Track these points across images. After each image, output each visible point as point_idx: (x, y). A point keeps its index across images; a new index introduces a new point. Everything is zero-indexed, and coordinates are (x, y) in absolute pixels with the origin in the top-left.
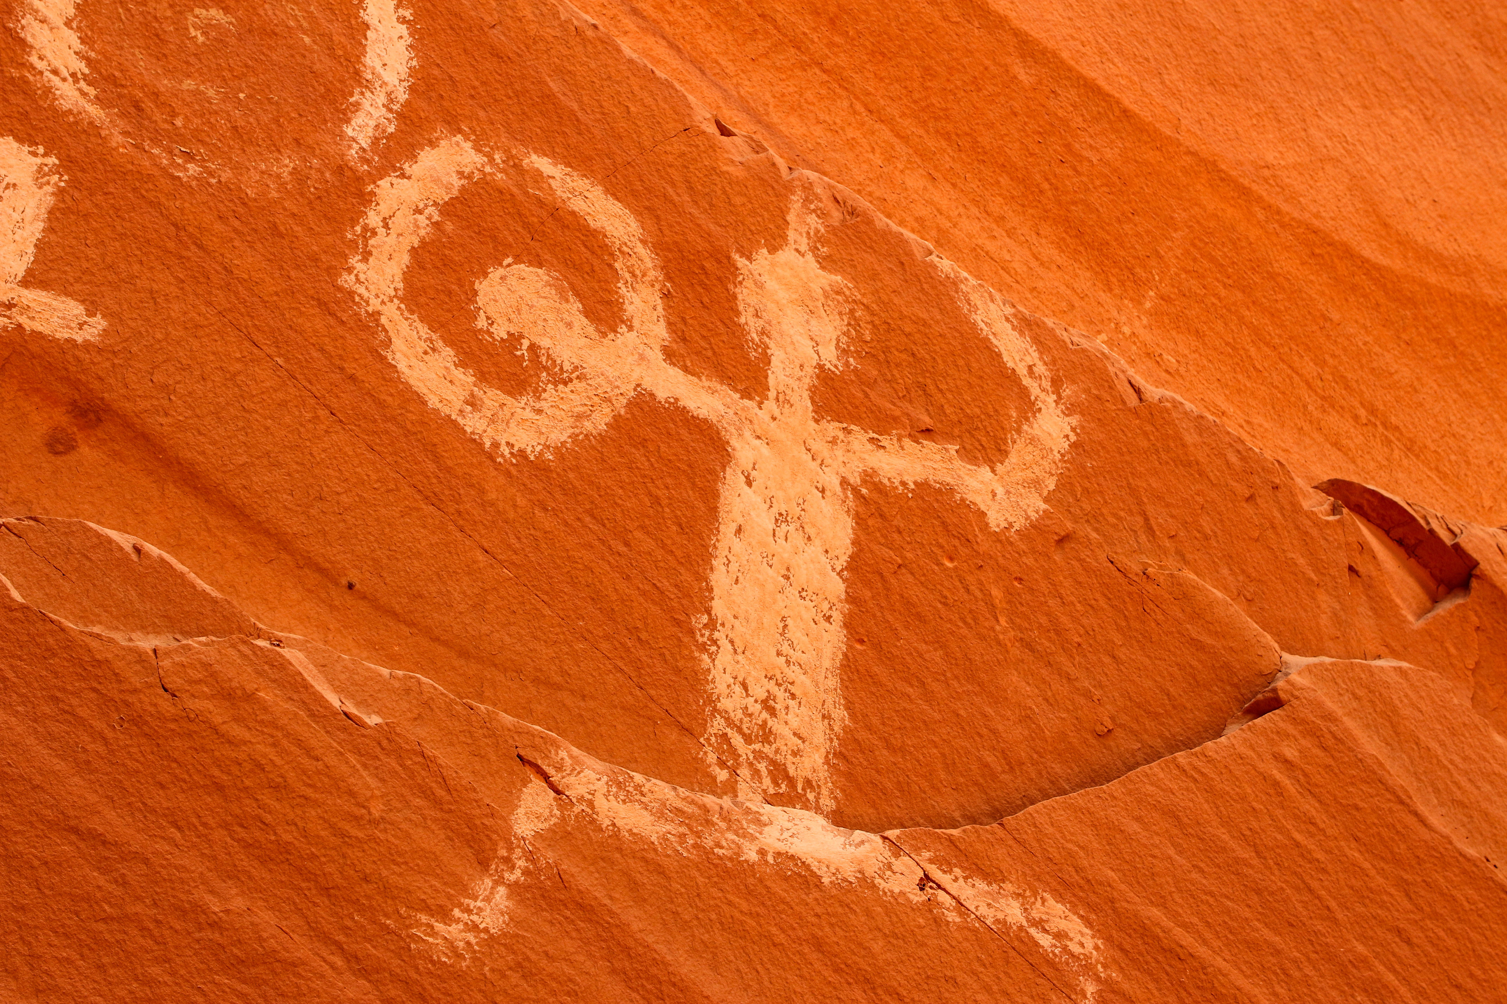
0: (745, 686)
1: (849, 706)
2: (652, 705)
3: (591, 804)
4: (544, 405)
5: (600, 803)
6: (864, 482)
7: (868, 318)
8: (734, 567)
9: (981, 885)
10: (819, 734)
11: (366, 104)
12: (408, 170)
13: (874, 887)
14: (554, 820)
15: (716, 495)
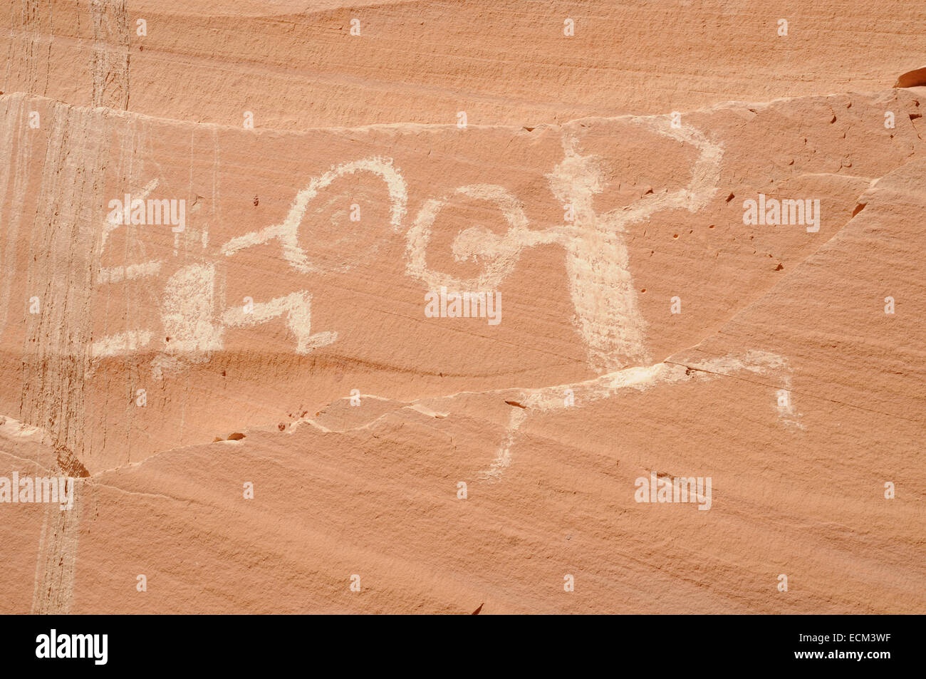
0: (598, 333)
1: (646, 318)
2: (562, 359)
3: (537, 406)
4: (488, 274)
5: (541, 404)
6: (626, 228)
7: (609, 163)
8: (580, 291)
9: (717, 361)
10: (637, 335)
11: (395, 210)
12: (415, 223)
13: (665, 383)
14: (525, 418)
15: (565, 268)
